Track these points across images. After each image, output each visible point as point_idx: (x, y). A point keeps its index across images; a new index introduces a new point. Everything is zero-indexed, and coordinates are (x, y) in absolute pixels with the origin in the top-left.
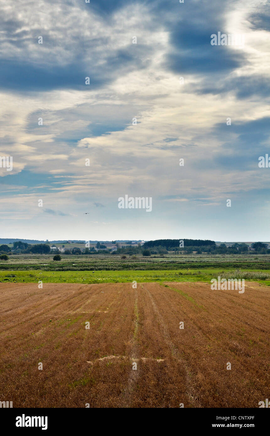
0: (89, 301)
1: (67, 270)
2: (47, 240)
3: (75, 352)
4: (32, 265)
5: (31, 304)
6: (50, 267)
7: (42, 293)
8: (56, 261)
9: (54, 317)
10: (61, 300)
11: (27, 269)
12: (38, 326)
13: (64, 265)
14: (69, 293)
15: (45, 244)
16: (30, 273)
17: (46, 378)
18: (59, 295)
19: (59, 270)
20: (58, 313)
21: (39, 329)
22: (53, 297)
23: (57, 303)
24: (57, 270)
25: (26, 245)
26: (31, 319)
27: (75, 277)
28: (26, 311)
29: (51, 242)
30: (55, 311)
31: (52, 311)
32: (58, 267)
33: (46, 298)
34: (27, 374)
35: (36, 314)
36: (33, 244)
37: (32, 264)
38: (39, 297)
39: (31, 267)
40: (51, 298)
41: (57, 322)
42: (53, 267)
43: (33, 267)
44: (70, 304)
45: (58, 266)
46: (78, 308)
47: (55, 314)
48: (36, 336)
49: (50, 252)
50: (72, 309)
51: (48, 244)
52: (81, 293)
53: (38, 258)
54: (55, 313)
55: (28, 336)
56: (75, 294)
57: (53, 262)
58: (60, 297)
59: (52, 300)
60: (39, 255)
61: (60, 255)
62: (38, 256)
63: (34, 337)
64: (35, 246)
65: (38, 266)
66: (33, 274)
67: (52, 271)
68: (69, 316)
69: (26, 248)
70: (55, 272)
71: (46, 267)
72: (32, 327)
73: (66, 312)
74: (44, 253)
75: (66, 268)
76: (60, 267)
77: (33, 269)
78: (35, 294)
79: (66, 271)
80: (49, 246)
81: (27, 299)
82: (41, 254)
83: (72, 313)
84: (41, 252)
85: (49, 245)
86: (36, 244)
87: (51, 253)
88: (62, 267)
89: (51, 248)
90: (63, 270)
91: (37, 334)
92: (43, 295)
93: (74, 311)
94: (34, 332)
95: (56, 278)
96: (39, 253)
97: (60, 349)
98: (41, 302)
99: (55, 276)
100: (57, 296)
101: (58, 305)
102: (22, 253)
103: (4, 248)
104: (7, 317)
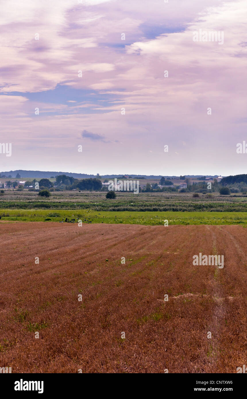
0: (154, 242)
1: (124, 210)
2: (98, 174)
4: (79, 204)
5: (81, 243)
6: (103, 206)
7: (94, 233)
8: (109, 199)
9: (111, 257)
10: (118, 240)
11: (73, 207)
12: (92, 265)
13: (120, 204)
14: (127, 233)
15: (95, 179)
16: (78, 213)
18: (116, 235)
19: (114, 210)
20: (115, 253)
21: (93, 269)
22: (107, 237)
23: (114, 243)
24: (111, 211)
25: (72, 179)
26: (82, 258)
27: (134, 218)
28: (75, 250)
29: (103, 176)
30: (112, 250)
31: (109, 251)
32: (112, 206)
33: (100, 238)
34: (84, 308)
35: (88, 253)
36: (80, 179)
37: (80, 202)
38: (90, 236)
39: (78, 206)
40: (106, 238)
42: (106, 207)
43: (81, 206)
44: (130, 244)
45: (112, 204)
46: (140, 249)
47: (113, 254)
48: (90, 275)
49: (102, 189)
50: (133, 250)
51: (99, 179)
52: (143, 234)
53: (86, 196)
54: (111, 253)
55: (81, 274)
56: (135, 235)
57: (106, 200)
58: (117, 237)
59: (107, 240)
60: (88, 192)
62: (87, 194)
63: (88, 275)
64: (83, 181)
65: (87, 205)
66: (81, 214)
67: (105, 211)
68: (130, 256)
69: (71, 184)
70: (108, 212)
71: (98, 206)
72: (85, 266)
74: (94, 190)
75: (122, 208)
76: (115, 206)
77: (81, 208)
78: (85, 233)
79: (122, 211)
80: (100, 181)
81: (76, 239)
82: (91, 191)
83: (133, 253)
84: (91, 189)
85: (100, 180)
86: (85, 178)
87: (103, 190)
88: (117, 206)
89: (103, 184)
90: (118, 210)
91: (92, 273)
92: (95, 235)
93: (136, 251)
94: (88, 270)
95: (110, 218)
96: (88, 190)
97: (122, 287)
98: (93, 242)
99: (109, 216)
100: (113, 236)
101: (115, 245)
102: (67, 189)
103: (44, 183)
104: (53, 255)
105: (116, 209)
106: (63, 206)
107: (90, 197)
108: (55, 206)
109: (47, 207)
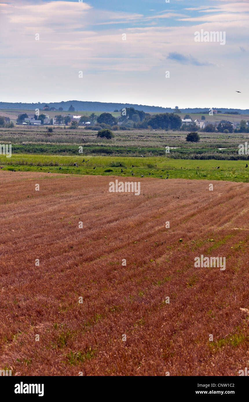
0: (245, 210)
1: (210, 158)
2: (177, 107)
3: (220, 293)
4: (151, 149)
5: (149, 212)
6: (181, 153)
7: (167, 196)
8: (190, 142)
9: (186, 235)
10: (198, 207)
11: (142, 152)
12: (161, 248)
13: (204, 150)
14: (211, 196)
15: (172, 114)
16: (148, 162)
17: (174, 331)
18: (195, 199)
19: (196, 158)
20: (192, 229)
21: (161, 254)
22: (184, 202)
23: (192, 212)
24: (192, 159)
25: (141, 114)
26: (149, 236)
27: (222, 170)
28: (141, 223)
29: (183, 110)
30: (189, 224)
31: (184, 225)
32: (194, 152)
33: (174, 204)
34: (143, 324)
35: (157, 228)
36: (152, 113)
37: (151, 147)
38: (161, 201)
39: (149, 151)
40: (182, 204)
41: (192, 243)
42: (185, 153)
43: (153, 152)
44: (212, 214)
45: (193, 150)
46: (225, 222)
47: (189, 230)
48: (157, 265)
49: (181, 127)
50: (216, 223)
51: (177, 114)
52: (232, 197)
53: (160, 137)
54: (188, 229)
55: (145, 263)
56: (221, 198)
57: (186, 143)
58: (197, 202)
59: (183, 207)
60: (164, 132)
61: (196, 132)
62: (162, 134)
63: (154, 265)
64: (157, 116)
65: (161, 151)
66: (153, 163)
67: (184, 158)
68: (211, 234)
69: (141, 120)
70: (188, 161)
71: (175, 152)
72: (151, 249)
73: (207, 228)
74: (171, 129)
75: (207, 155)
76: (197, 153)
77: (153, 154)
78: (155, 195)
79: (207, 159)
80: (179, 117)
81: (143, 204)
82: (167, 130)
83: (216, 229)
84: (167, 127)
85: (179, 115)
86: (158, 113)
87: (183, 129)
88: (200, 153)
89: (183, 120)
90: (202, 158)
91: (159, 260)
92: (169, 198)
93: (220, 225)
94: (154, 257)
95: (190, 170)
96: (163, 129)
97: (196, 287)
98: (166, 210)
99: (189, 167)
100: (192, 201)
101: (193, 215)
102: (135, 127)
103: (105, 118)
104: (111, 231)
105: (199, 156)
106: (129, 151)
107: (166, 139)
108: (120, 152)
109: (107, 152)
